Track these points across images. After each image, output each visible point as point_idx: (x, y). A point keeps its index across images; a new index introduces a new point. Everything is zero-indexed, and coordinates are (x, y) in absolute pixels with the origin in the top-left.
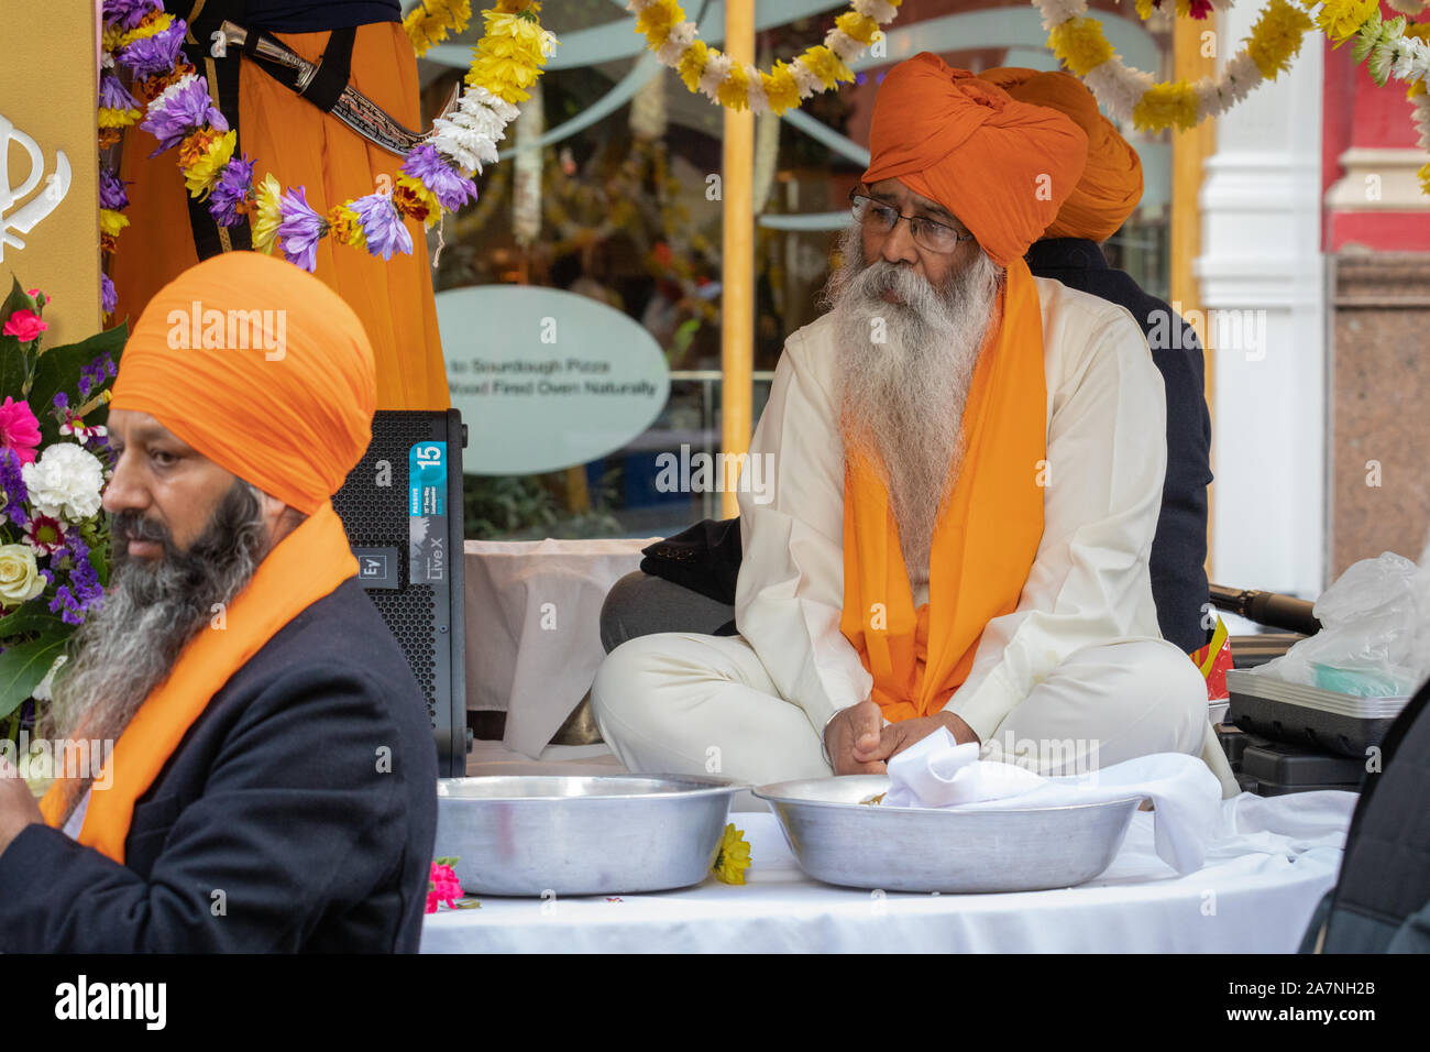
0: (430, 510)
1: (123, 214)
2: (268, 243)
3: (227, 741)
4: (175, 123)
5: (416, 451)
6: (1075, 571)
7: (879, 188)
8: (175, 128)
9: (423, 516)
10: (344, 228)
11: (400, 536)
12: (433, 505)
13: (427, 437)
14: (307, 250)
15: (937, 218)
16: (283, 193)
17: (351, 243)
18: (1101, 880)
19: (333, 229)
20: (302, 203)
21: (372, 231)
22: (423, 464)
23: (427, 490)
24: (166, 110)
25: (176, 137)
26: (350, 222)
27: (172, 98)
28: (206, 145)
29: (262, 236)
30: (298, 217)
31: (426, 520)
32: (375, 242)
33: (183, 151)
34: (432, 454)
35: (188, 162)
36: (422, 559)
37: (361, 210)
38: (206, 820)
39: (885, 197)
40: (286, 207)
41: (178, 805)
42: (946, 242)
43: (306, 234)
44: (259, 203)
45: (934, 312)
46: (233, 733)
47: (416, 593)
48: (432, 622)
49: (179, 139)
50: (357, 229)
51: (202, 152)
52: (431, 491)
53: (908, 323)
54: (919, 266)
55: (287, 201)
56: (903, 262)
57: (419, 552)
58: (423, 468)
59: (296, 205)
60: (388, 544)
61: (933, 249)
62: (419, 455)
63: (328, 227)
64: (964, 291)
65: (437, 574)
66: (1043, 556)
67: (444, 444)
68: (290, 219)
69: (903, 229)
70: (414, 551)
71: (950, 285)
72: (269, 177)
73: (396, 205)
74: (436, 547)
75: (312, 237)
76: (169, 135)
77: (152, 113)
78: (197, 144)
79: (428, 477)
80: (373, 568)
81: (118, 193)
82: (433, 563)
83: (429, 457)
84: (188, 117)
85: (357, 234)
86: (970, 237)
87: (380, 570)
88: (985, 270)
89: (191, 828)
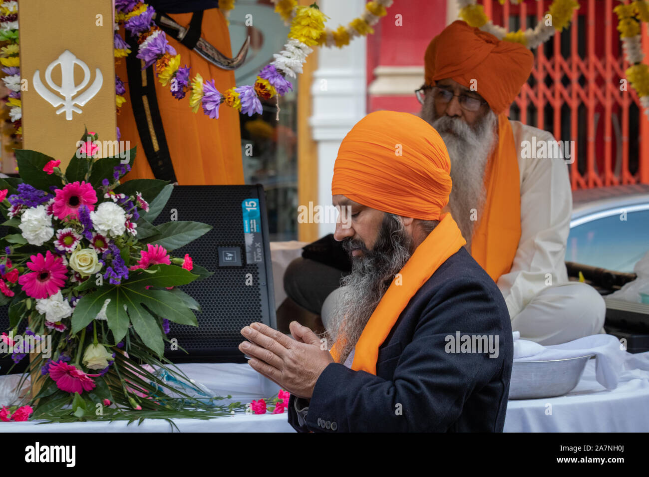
0: (254, 230)
1: (124, 97)
2: (197, 105)
3: (422, 315)
4: (153, 53)
5: (245, 204)
6: (537, 254)
7: (442, 83)
8: (153, 55)
9: (251, 232)
10: (232, 100)
11: (241, 242)
12: (255, 227)
13: (249, 196)
14: (215, 109)
15: (470, 95)
16: (204, 82)
17: (234, 106)
18: (573, 393)
19: (227, 100)
20: (213, 87)
21: (244, 102)
22: (249, 209)
23: (252, 221)
24: (148, 48)
25: (152, 60)
26: (234, 98)
27: (150, 42)
28: (168, 62)
29: (195, 102)
30: (211, 93)
31: (252, 235)
32: (245, 107)
33: (157, 65)
34: (252, 204)
35: (160, 71)
36: (252, 252)
37: (241, 92)
38: (418, 349)
39: (446, 87)
40: (206, 89)
41: (401, 346)
42: (475, 106)
43: (214, 101)
44: (194, 87)
45: (471, 138)
46: (424, 312)
47: (250, 268)
48: (258, 281)
49: (154, 61)
50: (238, 100)
51: (166, 65)
52: (253, 221)
53: (459, 143)
54: (463, 117)
55: (206, 86)
56: (456, 116)
57: (250, 249)
58: (249, 211)
59: (211, 88)
60: (236, 245)
61: (469, 109)
62: (247, 205)
63: (225, 99)
64: (483, 128)
65: (259, 259)
66: (522, 246)
67: (257, 200)
68: (208, 94)
69: (455, 102)
70: (248, 249)
71: (477, 125)
72: (198, 75)
73: (256, 91)
74: (258, 247)
75: (217, 103)
76: (150, 59)
77: (142, 50)
78: (163, 62)
79: (252, 215)
80: (230, 257)
81: (121, 87)
82: (257, 255)
83: (251, 206)
84: (158, 50)
85: (238, 102)
86: (486, 103)
87: (233, 257)
88: (492, 117)
89: (411, 354)
